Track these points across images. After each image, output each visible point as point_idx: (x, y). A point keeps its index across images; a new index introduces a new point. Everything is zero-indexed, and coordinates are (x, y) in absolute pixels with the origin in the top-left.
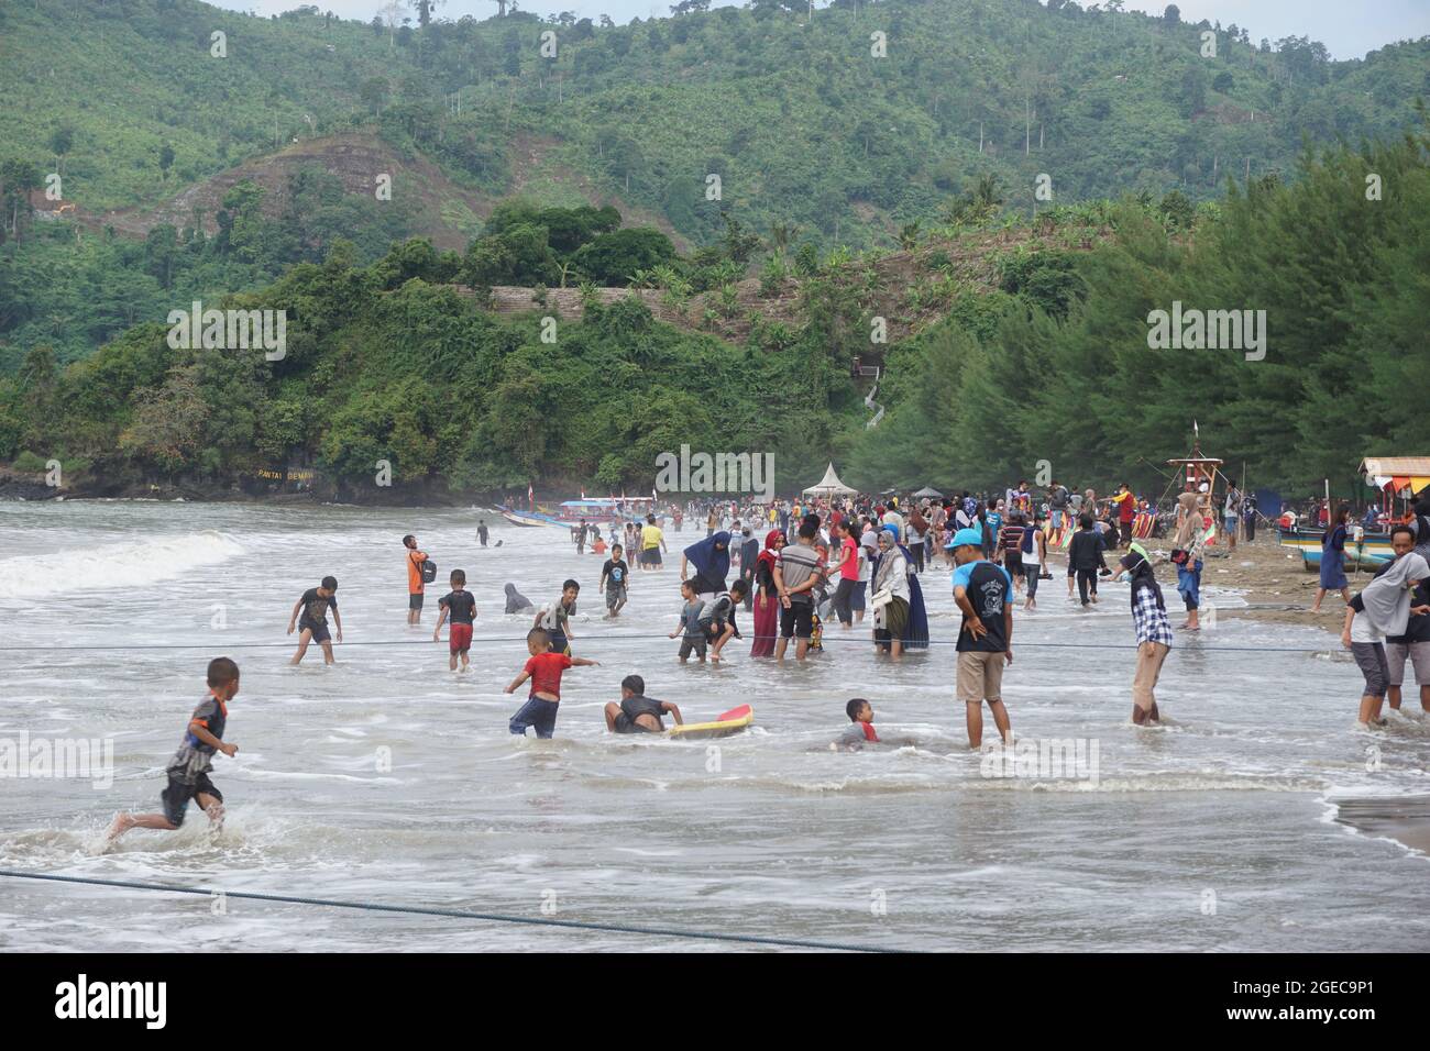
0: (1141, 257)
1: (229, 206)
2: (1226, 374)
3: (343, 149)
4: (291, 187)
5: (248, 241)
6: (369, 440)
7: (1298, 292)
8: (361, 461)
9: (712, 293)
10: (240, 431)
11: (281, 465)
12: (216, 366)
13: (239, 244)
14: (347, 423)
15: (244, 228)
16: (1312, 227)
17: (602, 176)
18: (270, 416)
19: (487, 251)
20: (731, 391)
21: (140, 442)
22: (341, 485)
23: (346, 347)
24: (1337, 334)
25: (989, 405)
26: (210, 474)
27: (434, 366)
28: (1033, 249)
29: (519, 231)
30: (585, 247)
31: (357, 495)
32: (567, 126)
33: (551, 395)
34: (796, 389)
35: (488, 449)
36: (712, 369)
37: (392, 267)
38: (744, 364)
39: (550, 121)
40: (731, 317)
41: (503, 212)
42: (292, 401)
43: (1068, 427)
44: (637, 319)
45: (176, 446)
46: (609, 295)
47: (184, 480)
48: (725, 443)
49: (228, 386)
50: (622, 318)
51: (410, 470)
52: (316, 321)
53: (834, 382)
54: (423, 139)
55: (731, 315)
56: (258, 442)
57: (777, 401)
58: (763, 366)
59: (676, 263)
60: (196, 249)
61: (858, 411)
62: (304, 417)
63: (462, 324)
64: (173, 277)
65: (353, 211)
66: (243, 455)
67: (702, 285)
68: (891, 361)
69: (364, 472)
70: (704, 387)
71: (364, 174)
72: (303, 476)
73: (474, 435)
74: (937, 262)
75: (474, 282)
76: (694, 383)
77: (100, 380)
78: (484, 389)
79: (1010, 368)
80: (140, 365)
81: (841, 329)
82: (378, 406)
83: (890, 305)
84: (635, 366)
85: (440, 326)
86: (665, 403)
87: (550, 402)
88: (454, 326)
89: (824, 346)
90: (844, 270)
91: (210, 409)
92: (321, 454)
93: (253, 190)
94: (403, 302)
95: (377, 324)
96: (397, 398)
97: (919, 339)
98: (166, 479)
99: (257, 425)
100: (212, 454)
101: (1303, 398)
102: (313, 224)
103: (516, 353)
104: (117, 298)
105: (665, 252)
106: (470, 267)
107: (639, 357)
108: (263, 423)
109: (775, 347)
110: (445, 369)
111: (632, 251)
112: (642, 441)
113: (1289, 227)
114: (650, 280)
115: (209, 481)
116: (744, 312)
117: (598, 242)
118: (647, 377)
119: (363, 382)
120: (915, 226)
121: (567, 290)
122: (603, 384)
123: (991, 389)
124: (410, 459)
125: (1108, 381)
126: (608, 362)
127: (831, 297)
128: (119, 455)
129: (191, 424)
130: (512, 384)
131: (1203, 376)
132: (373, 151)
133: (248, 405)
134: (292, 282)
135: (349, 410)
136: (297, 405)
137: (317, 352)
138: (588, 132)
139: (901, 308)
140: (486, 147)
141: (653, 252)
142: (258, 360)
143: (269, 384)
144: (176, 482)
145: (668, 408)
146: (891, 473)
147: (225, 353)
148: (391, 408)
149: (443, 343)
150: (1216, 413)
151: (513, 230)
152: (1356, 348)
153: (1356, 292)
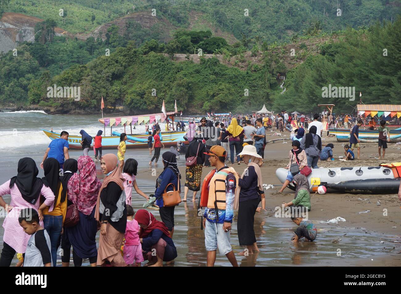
0: (352, 44)
1: (109, 32)
2: (371, 78)
3: (142, 15)
4: (126, 26)
5: (115, 41)
6: (138, 98)
8: (136, 104)
9: (238, 55)
10: (102, 95)
11: (114, 104)
12: (95, 76)
13: (112, 43)
14: (132, 92)
15: (113, 38)
17: (215, 23)
18: (111, 91)
19: (173, 44)
20: (242, 84)
22: (131, 110)
23: (132, 71)
25: (311, 87)
26: (94, 107)
27: (157, 76)
28: (330, 42)
29: (182, 38)
30: (201, 42)
31: (135, 113)
32: (205, 9)
33: (190, 85)
34: (260, 83)
35: (172, 100)
36: (236, 77)
37: (146, 48)
38: (246, 76)
39: (201, 7)
40: (243, 62)
41: (178, 32)
42: (117, 86)
44: (216, 62)
45: (84, 99)
46: (208, 56)
47: (86, 109)
48: (240, 98)
49: (99, 82)
50: (211, 63)
51: (150, 106)
52: (124, 64)
53: (271, 81)
54: (165, 13)
55: (243, 61)
56: (107, 98)
57: (254, 86)
58: (252, 76)
59: (227, 47)
60: (100, 44)
61: (277, 89)
62: (120, 91)
63: (165, 64)
64: (94, 52)
65: (144, 33)
67: (235, 53)
68: (288, 75)
69: (137, 107)
70: (234, 82)
71: (147, 23)
72: (121, 108)
73: (168, 96)
74: (303, 46)
75: (169, 52)
76: (231, 81)
77: (63, 81)
78: (171, 83)
79: (317, 77)
80: (74, 77)
81: (273, 65)
82: (141, 88)
83: (289, 59)
84: (214, 76)
85: (159, 65)
86: (222, 87)
87: (189, 87)
88: (163, 65)
89: (269, 71)
90: (276, 49)
91: (94, 89)
92: (125, 102)
93: (116, 27)
94: (149, 58)
95: (141, 65)
96: (146, 86)
97: (296, 68)
98: (81, 109)
99: (107, 93)
100: (94, 101)
102: (133, 36)
103: (180, 73)
104: (77, 58)
105: (224, 44)
106: (167, 48)
107: (216, 74)
108: (109, 93)
109: (255, 71)
110: (160, 77)
112: (216, 98)
113: (390, 34)
114: (219, 52)
115: (93, 109)
116: (246, 61)
117: (205, 41)
118: (218, 80)
119: (137, 81)
120: (297, 36)
121: (195, 55)
122: (205, 81)
123: (312, 83)
124: (150, 103)
125: (341, 80)
126: (207, 75)
127: (271, 57)
128: (68, 102)
130: (179, 82)
131: (366, 78)
132: (150, 16)
133: (104, 88)
134: (117, 53)
135: (133, 89)
136: (118, 88)
137: (124, 73)
138: (211, 10)
139: (292, 59)
140: (182, 15)
141: (221, 44)
142: (107, 75)
143: (110, 82)
144: (84, 110)
145: (223, 89)
146: (285, 107)
147: (98, 73)
148: (145, 88)
149: (160, 70)
150: (368, 90)
151: (181, 37)
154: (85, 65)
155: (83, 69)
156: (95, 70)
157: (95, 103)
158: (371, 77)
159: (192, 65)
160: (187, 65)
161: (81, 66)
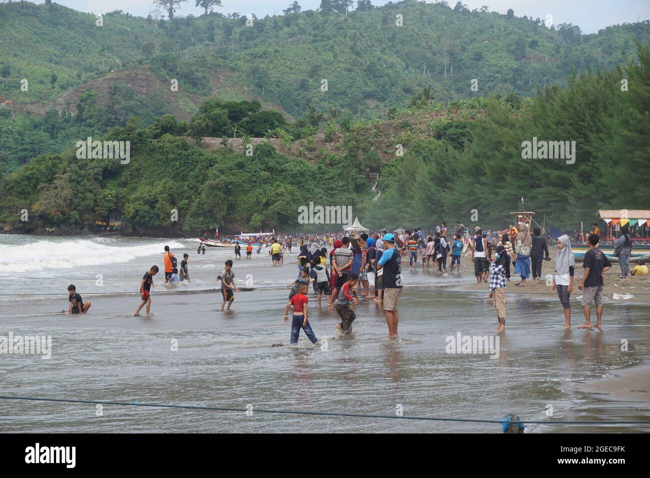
0: (497, 123)
1: (82, 101)
2: (536, 175)
3: (134, 75)
4: (110, 92)
5: (91, 117)
6: (147, 207)
8: (143, 217)
9: (303, 140)
10: (87, 203)
11: (106, 219)
12: (77, 174)
13: (87, 119)
14: (136, 199)
15: (89, 111)
16: (575, 108)
17: (252, 87)
18: (101, 196)
19: (200, 121)
20: (311, 185)
21: (42, 208)
22: (134, 228)
23: (136, 165)
24: (586, 157)
25: (429, 190)
26: (74, 223)
27: (177, 173)
28: (448, 120)
29: (215, 112)
30: (244, 119)
31: (141, 232)
32: (236, 65)
33: (230, 187)
34: (341, 183)
35: (201, 211)
36: (302, 174)
37: (157, 129)
38: (317, 172)
39: (228, 62)
40: (311, 151)
41: (207, 103)
42: (111, 190)
43: (464, 200)
44: (269, 151)
45: (58, 211)
46: (257, 141)
47: (62, 226)
49: (82, 183)
50: (261, 152)
51: (165, 221)
53: (358, 180)
54: (171, 71)
55: (311, 150)
56: (96, 208)
57: (332, 189)
58: (326, 173)
59: (286, 127)
60: (67, 121)
61: (369, 193)
62: (117, 197)
63: (189, 154)
64: (57, 133)
65: (139, 103)
66: (89, 214)
67: (298, 137)
68: (385, 171)
69: (144, 222)
70: (299, 183)
71: (143, 87)
72: (117, 224)
73: (194, 205)
74: (405, 126)
75: (194, 135)
76: (294, 181)
77: (24, 180)
78: (199, 184)
79: (438, 173)
80: (42, 174)
81: (361, 156)
82: (150, 192)
83: (383, 145)
84: (267, 173)
85: (179, 155)
86: (281, 190)
87: (229, 190)
88: (185, 155)
89: (353, 164)
90: (362, 129)
91: (74, 193)
92: (124, 214)
93: (93, 94)
94: (162, 144)
95: (150, 155)
96: (159, 188)
97: (396, 160)
98: (54, 226)
99: (95, 201)
100: (75, 214)
101: (571, 185)
102: (121, 109)
103: (213, 167)
104: (31, 143)
105: (281, 122)
106: (192, 128)
107: (269, 169)
108: (98, 200)
109: (331, 164)
110: (181, 175)
111: (266, 121)
112: (271, 207)
113: (564, 108)
114: (274, 134)
115: (73, 226)
116: (316, 149)
117: (250, 117)
118: (273, 178)
119: (144, 181)
120: (395, 109)
121: (236, 139)
122: (253, 181)
123: (429, 183)
124: (165, 216)
125: (483, 179)
126: (255, 172)
127: (357, 142)
128: (32, 215)
129: (65, 200)
130: (212, 182)
131: (525, 176)
132: (148, 76)
133: (91, 191)
134: (111, 136)
135: (138, 194)
136: (114, 191)
137: (123, 167)
138: (246, 67)
139: (388, 146)
140: (200, 74)
141: (276, 122)
142: (96, 170)
143: (100, 182)
144: (58, 227)
145: (283, 193)
146: (384, 221)
147: (81, 168)
148: (156, 193)
149: (180, 163)
150: (531, 193)
151: (212, 111)
152: (595, 163)
153: (595, 138)
154: (60, 156)
155: (57, 161)
156: (76, 163)
157: (77, 217)
158: (536, 173)
159: (231, 156)
160: (223, 154)
161: (52, 157)
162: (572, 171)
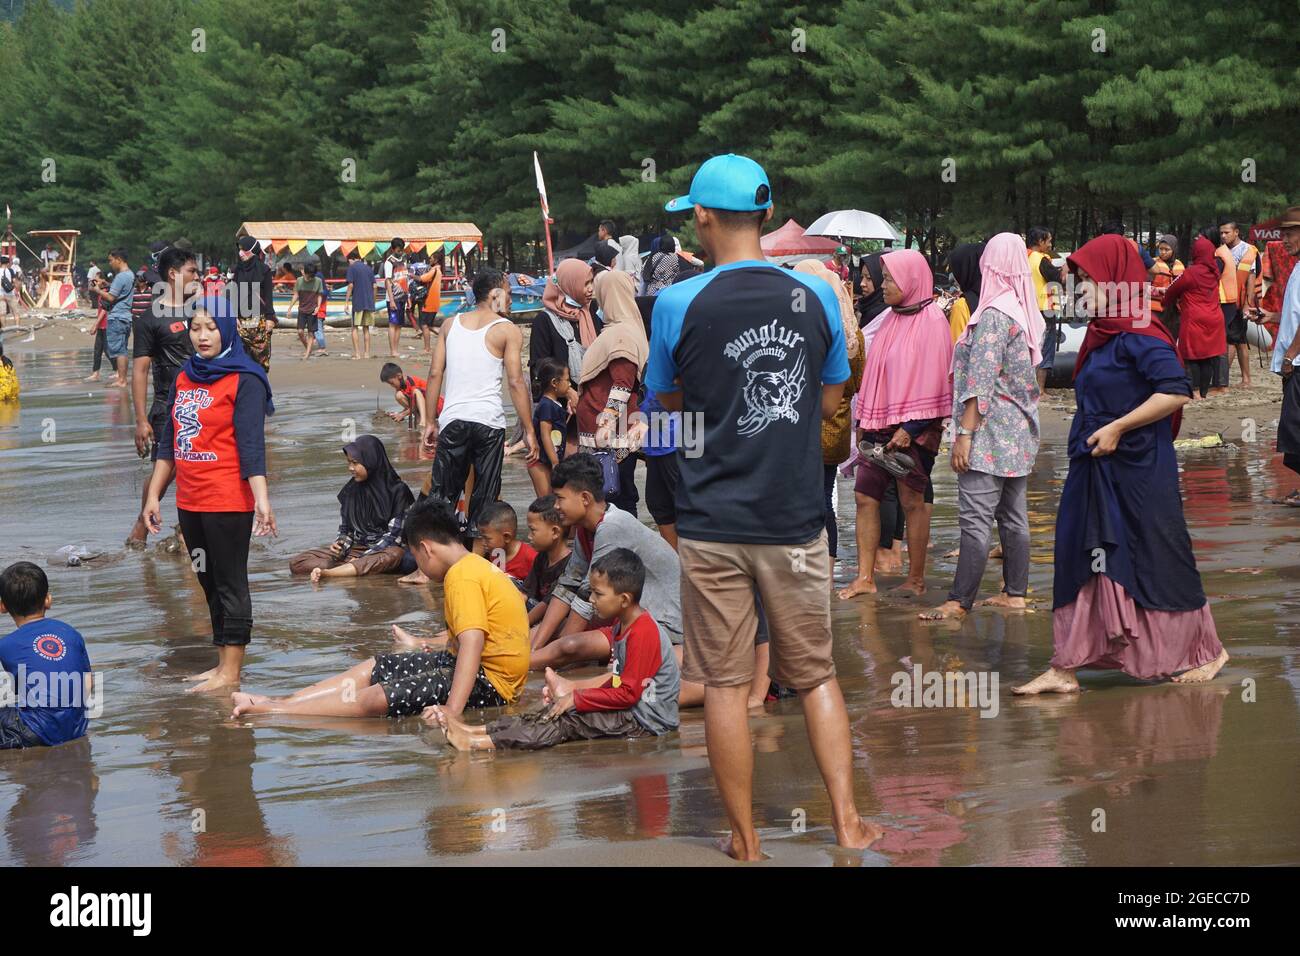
7: (97, 94)
16: (107, 37)
24: (132, 130)
101: (102, 185)
113: (86, 36)
152: (149, 143)
153: (147, 93)
162: (105, 158)
